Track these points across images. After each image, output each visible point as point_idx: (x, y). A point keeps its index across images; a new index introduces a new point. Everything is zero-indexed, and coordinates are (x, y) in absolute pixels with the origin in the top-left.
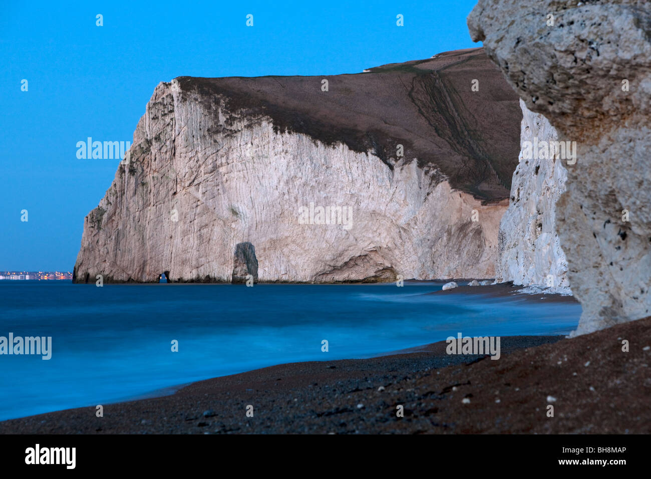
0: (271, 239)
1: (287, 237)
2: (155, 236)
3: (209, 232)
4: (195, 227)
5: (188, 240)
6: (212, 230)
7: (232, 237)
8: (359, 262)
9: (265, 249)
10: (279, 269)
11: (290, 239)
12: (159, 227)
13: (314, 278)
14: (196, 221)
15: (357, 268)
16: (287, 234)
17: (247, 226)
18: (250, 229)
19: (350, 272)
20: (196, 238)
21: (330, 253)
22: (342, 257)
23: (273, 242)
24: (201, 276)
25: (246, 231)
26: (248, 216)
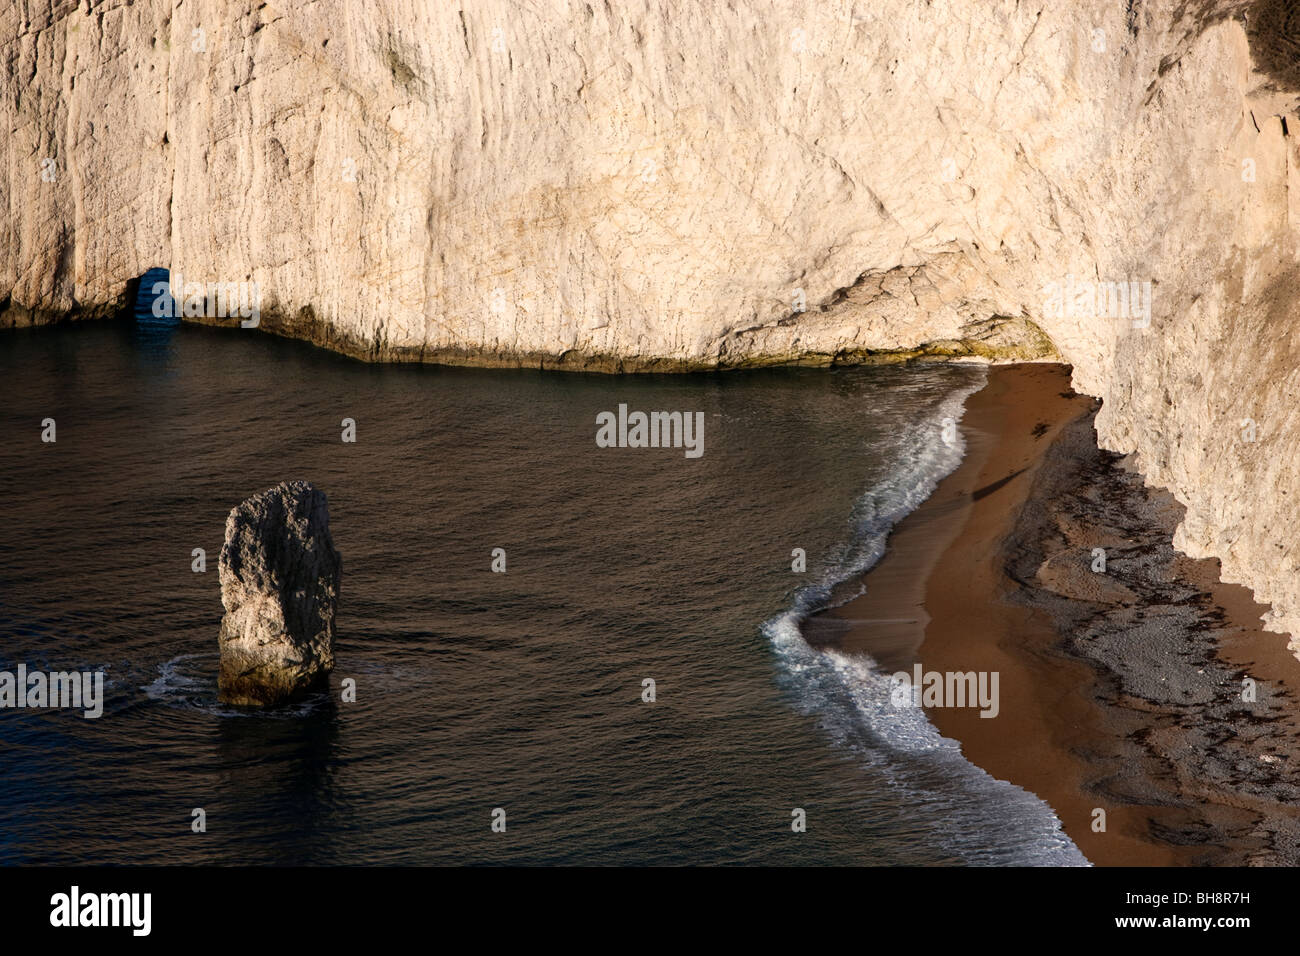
0: (546, 186)
1: (607, 180)
2: (99, 133)
3: (311, 132)
4: (257, 110)
5: (231, 156)
6: (319, 128)
7: (393, 169)
8: (896, 286)
9: (521, 225)
10: (577, 308)
11: (619, 186)
12: (114, 98)
13: (716, 346)
14: (256, 87)
15: (887, 307)
16: (605, 167)
17: (448, 135)
18: (459, 144)
19: (863, 322)
20: (258, 153)
21: (775, 258)
22: (826, 272)
23: (552, 197)
24: (283, 301)
25: (446, 151)
26: (452, 90)
